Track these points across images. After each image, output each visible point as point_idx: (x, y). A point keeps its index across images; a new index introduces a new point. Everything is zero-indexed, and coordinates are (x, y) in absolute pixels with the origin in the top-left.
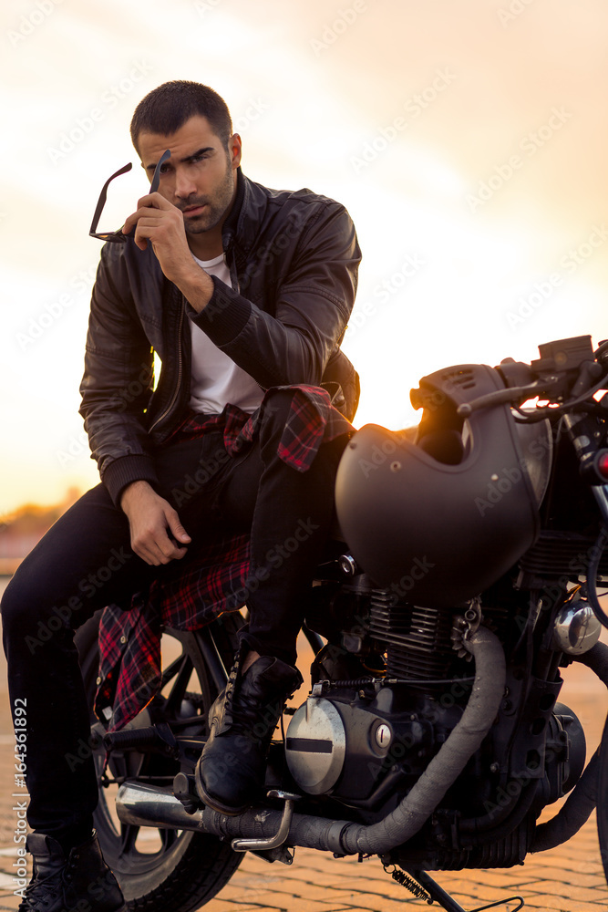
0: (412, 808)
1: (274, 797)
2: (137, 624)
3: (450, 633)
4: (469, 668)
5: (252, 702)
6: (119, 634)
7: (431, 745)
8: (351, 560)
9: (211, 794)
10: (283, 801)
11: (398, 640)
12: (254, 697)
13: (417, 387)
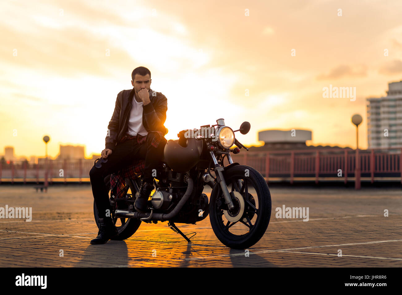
0: (176, 210)
1: (150, 209)
2: (119, 178)
3: (184, 178)
4: (187, 185)
5: (145, 192)
6: (115, 180)
7: (180, 199)
8: (165, 165)
9: (137, 208)
10: (151, 209)
11: (174, 180)
12: (145, 191)
13: (179, 133)
